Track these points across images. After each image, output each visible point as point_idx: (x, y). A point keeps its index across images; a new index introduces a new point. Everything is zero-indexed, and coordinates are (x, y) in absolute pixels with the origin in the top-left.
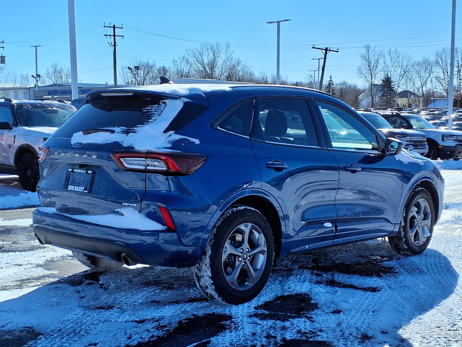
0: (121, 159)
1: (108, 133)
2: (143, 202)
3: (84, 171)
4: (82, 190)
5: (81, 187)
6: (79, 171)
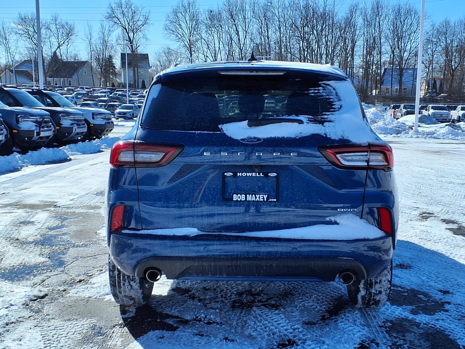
0: (338, 156)
1: (296, 124)
2: (365, 205)
3: (259, 174)
4: (264, 198)
5: (261, 195)
6: (249, 174)
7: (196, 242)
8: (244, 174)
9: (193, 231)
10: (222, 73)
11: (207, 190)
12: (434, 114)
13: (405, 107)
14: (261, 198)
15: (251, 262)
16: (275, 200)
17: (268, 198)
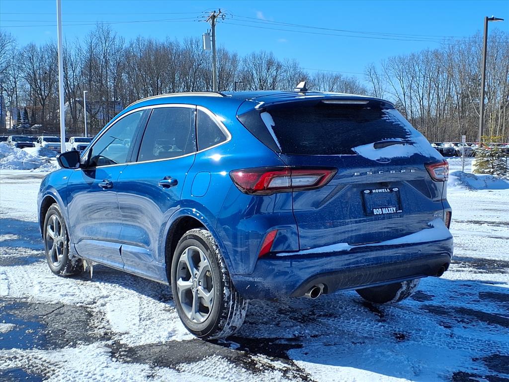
2: (445, 210)
3: (387, 190)
4: (394, 211)
5: (392, 208)
6: (380, 191)
7: (355, 254)
8: (377, 191)
9: (345, 246)
10: (325, 102)
11: (352, 207)
12: (48, 146)
13: (14, 140)
14: (392, 210)
15: (394, 266)
16: (401, 211)
17: (396, 211)
